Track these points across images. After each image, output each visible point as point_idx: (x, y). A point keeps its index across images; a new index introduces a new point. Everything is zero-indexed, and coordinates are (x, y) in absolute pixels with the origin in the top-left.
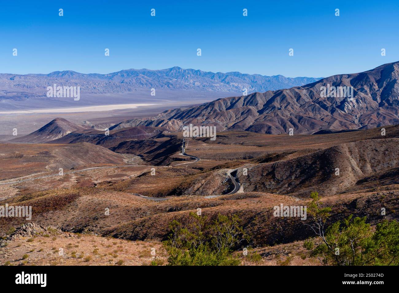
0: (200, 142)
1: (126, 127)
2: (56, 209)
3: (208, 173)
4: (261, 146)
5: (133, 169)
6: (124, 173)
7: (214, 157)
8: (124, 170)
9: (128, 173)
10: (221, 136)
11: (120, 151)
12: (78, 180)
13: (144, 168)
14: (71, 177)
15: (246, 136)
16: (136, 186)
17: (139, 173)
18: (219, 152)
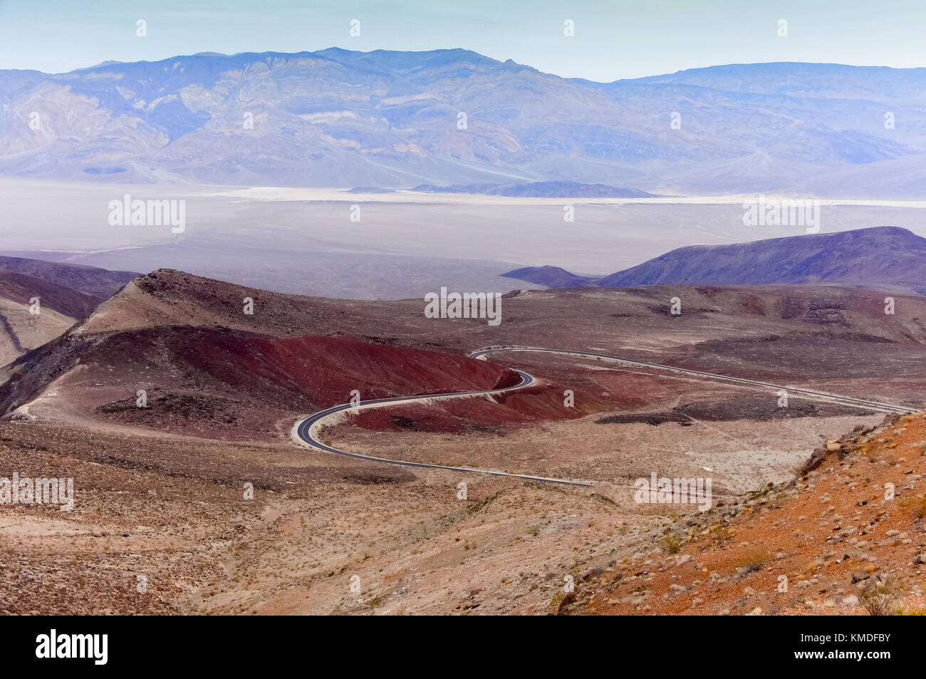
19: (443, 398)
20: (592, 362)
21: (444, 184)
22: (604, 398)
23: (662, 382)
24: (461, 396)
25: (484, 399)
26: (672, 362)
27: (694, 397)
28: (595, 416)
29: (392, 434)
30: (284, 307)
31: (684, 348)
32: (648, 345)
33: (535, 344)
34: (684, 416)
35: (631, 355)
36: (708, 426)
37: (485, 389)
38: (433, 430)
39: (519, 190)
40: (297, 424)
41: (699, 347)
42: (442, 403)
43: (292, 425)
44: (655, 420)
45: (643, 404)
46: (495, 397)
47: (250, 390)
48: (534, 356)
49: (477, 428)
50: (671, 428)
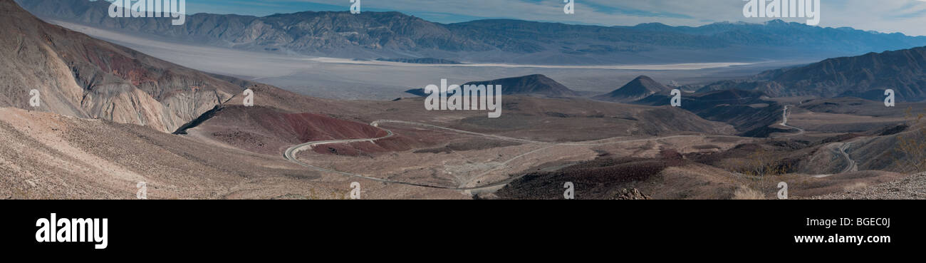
0: (804, 110)
1: (716, 89)
2: (639, 180)
3: (816, 147)
4: (877, 116)
5: (725, 140)
6: (713, 144)
7: (823, 129)
8: (714, 141)
9: (719, 144)
10: (830, 104)
11: (710, 118)
12: (661, 148)
13: (738, 140)
14: (654, 146)
15: (860, 104)
16: (729, 160)
17: (732, 145)
18: (827, 122)
19: (353, 141)
20: (420, 127)
21: (388, 58)
22: (420, 142)
23: (445, 135)
24: (359, 140)
25: (369, 142)
26: (451, 127)
27: (456, 141)
28: (414, 149)
29: (327, 155)
30: (303, 101)
31: (457, 121)
32: (443, 120)
33: (399, 119)
34: (448, 150)
35: (436, 124)
36: (458, 153)
37: (371, 137)
38: (344, 154)
39: (417, 61)
40: (289, 149)
41: (463, 120)
42: (351, 143)
43: (286, 149)
44: (436, 151)
45: (435, 144)
46: (374, 141)
47: (275, 133)
48: (397, 124)
49: (363, 154)
50: (443, 154)
